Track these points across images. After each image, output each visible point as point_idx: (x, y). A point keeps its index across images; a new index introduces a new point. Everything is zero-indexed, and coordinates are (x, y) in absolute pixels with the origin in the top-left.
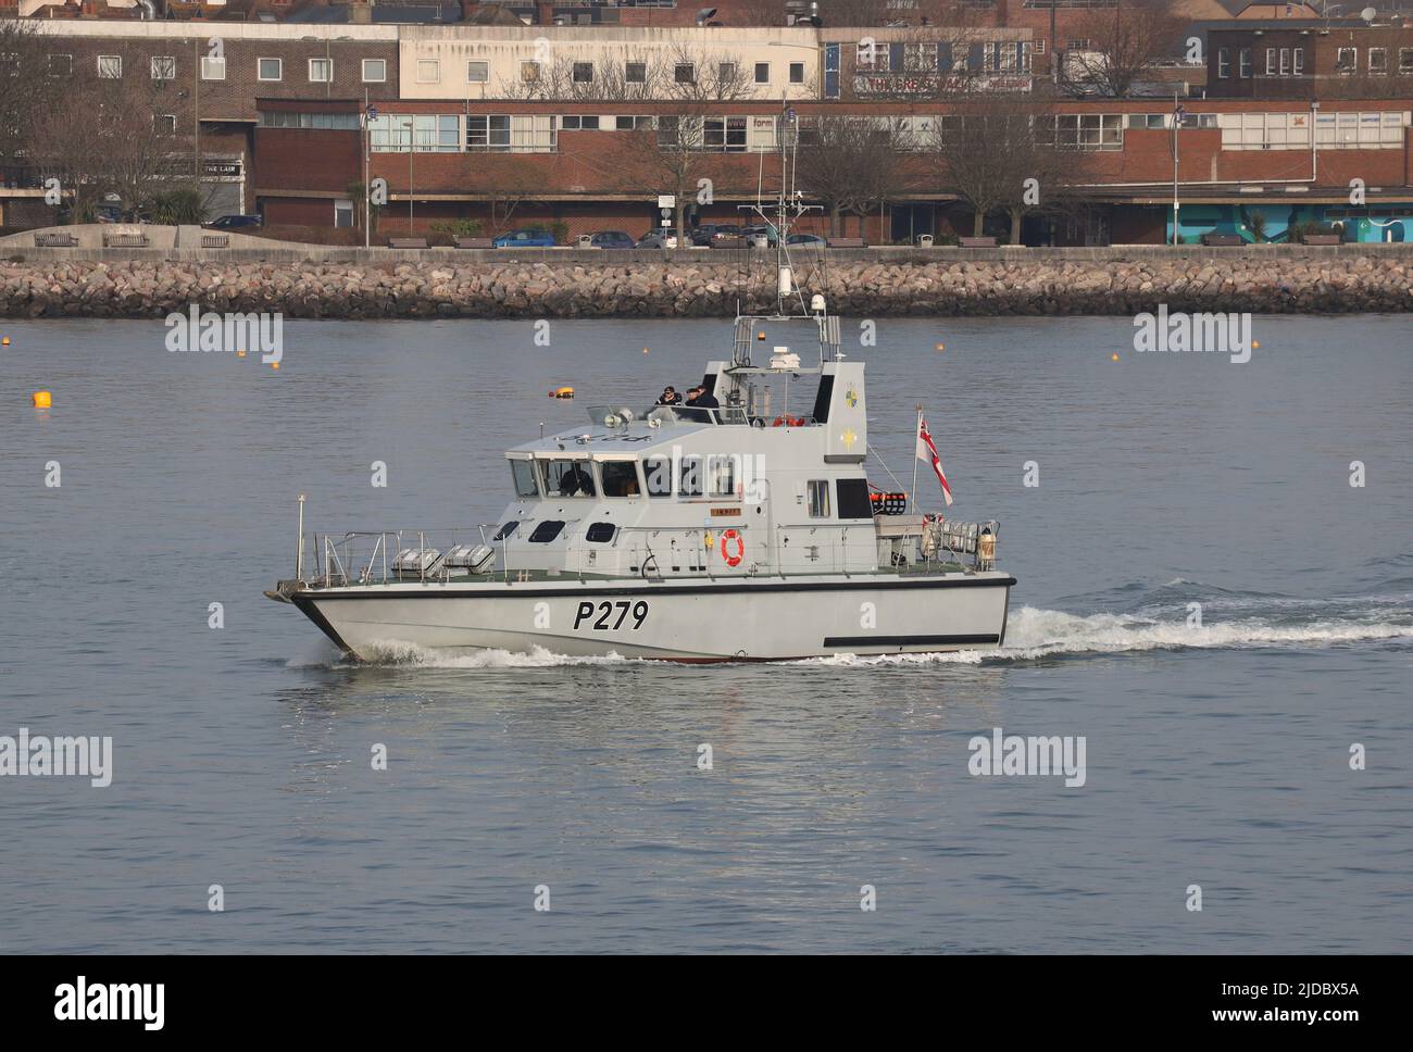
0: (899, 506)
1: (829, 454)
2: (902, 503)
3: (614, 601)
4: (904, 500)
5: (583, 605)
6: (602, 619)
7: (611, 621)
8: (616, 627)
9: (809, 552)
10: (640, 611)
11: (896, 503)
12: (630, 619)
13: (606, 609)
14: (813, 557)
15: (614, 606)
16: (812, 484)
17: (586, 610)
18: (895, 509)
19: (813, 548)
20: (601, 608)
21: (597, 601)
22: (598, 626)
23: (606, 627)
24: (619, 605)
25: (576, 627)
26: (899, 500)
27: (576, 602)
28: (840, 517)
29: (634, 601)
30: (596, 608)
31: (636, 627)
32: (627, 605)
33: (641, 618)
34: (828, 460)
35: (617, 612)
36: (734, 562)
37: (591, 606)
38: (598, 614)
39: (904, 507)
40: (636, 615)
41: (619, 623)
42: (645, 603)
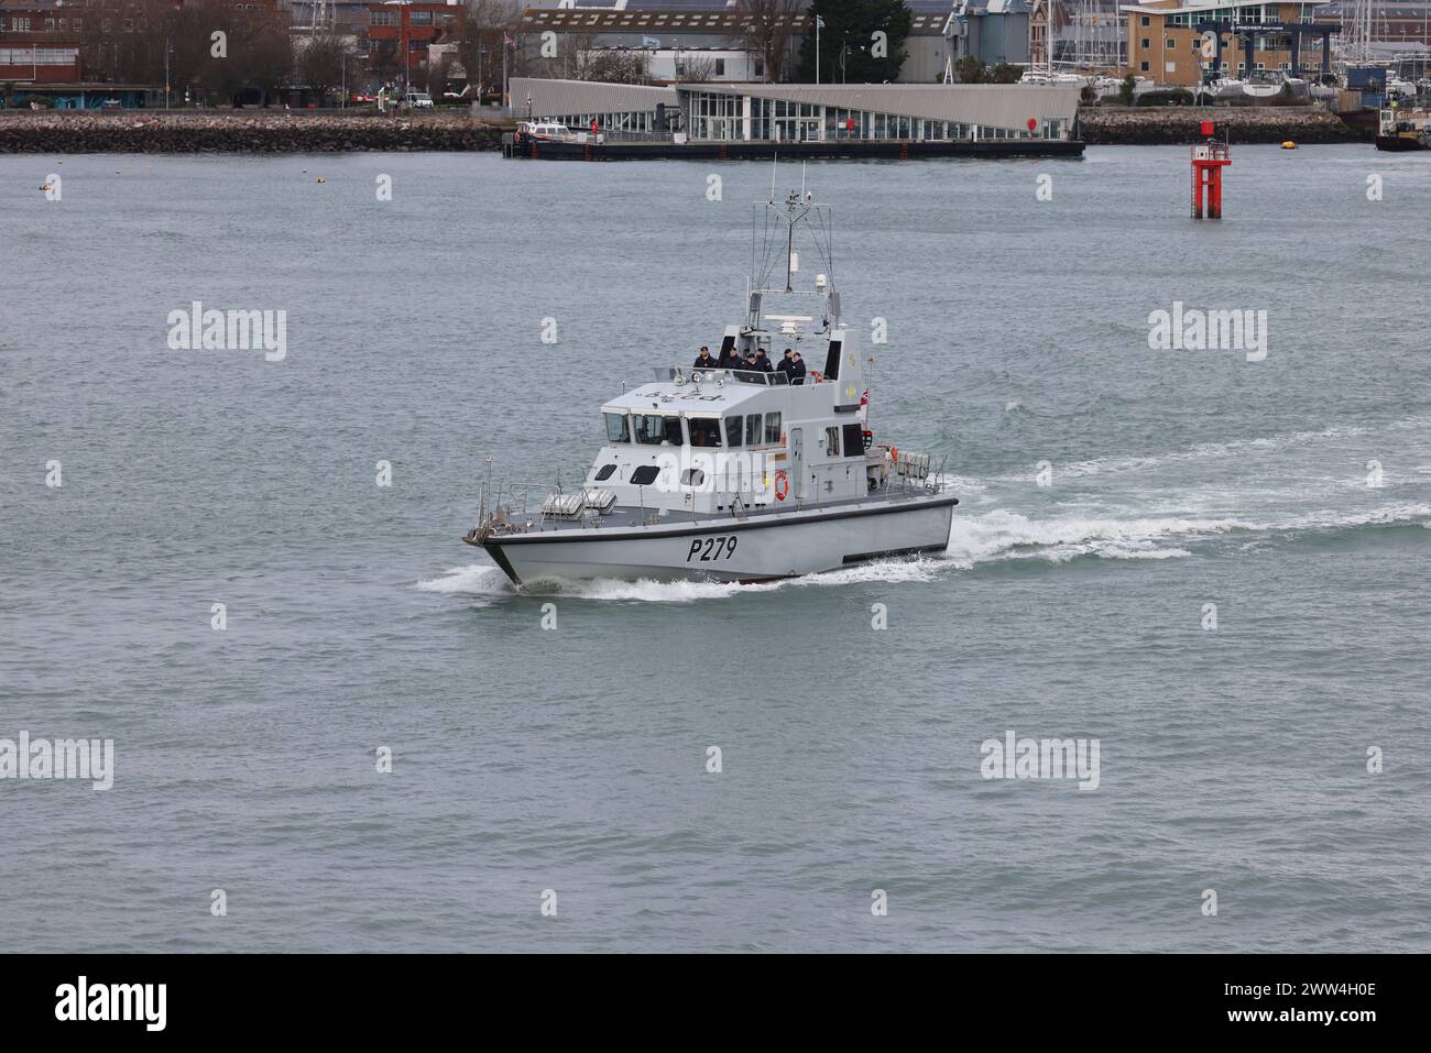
1: (838, 404)
2: (869, 438)
3: (715, 537)
4: (871, 436)
5: (695, 542)
6: (707, 552)
7: (711, 555)
8: (715, 559)
9: (827, 486)
10: (731, 545)
12: (725, 550)
13: (710, 544)
14: (830, 489)
15: (715, 542)
16: (828, 430)
17: (697, 546)
19: (830, 482)
20: (706, 544)
21: (704, 539)
22: (703, 558)
23: (708, 558)
24: (719, 540)
25: (687, 559)
26: (866, 436)
27: (691, 540)
28: (846, 456)
29: (727, 536)
30: (703, 544)
31: (728, 557)
32: (723, 540)
33: (731, 550)
34: (837, 409)
35: (717, 545)
37: (700, 543)
38: (705, 548)
39: (871, 441)
40: (729, 548)
41: (716, 556)
42: (734, 538)
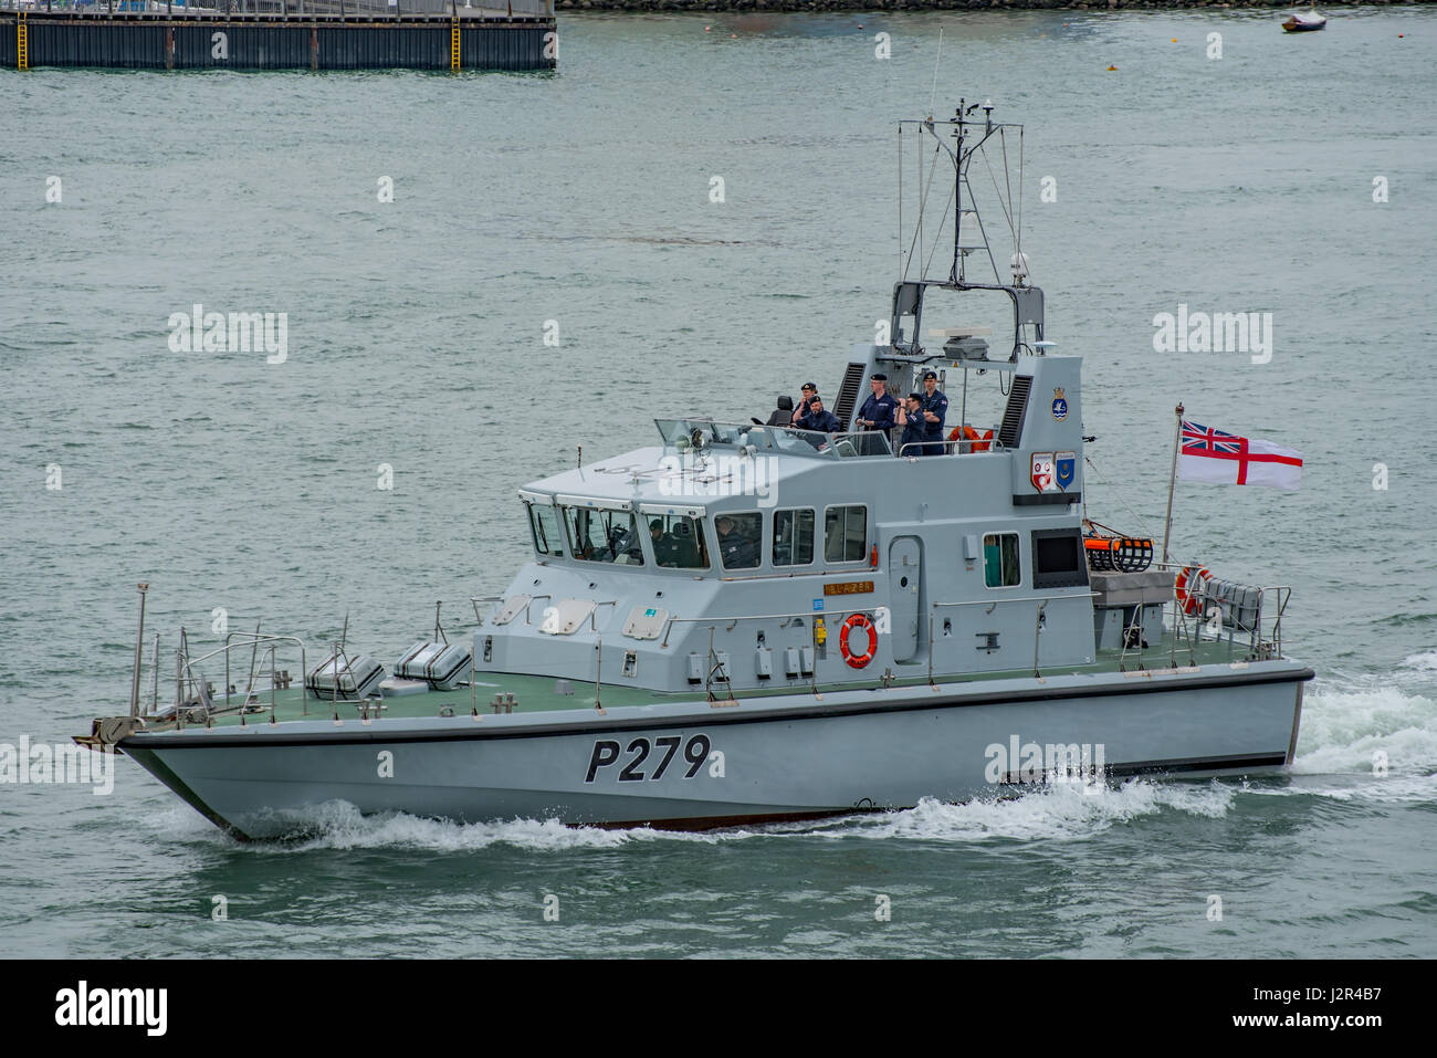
0: (1142, 557)
1: (1021, 494)
2: (1148, 553)
3: (652, 737)
4: (1150, 548)
5: (600, 746)
6: (634, 765)
7: (647, 767)
8: (657, 776)
9: (983, 642)
10: (697, 750)
11: (1138, 553)
12: (680, 762)
13: (639, 749)
14: (990, 648)
15: (653, 746)
16: (991, 541)
17: (606, 753)
18: (1136, 561)
19: (990, 636)
20: (632, 748)
21: (623, 740)
22: (627, 775)
23: (640, 776)
24: (662, 742)
25: (590, 778)
27: (590, 742)
28: (1036, 588)
29: (685, 736)
30: (623, 750)
31: (691, 774)
32: (674, 743)
33: (697, 760)
34: (1018, 501)
35: (658, 753)
36: (858, 663)
37: (615, 747)
38: (626, 757)
40: (689, 757)
41: (661, 770)
42: (704, 741)
